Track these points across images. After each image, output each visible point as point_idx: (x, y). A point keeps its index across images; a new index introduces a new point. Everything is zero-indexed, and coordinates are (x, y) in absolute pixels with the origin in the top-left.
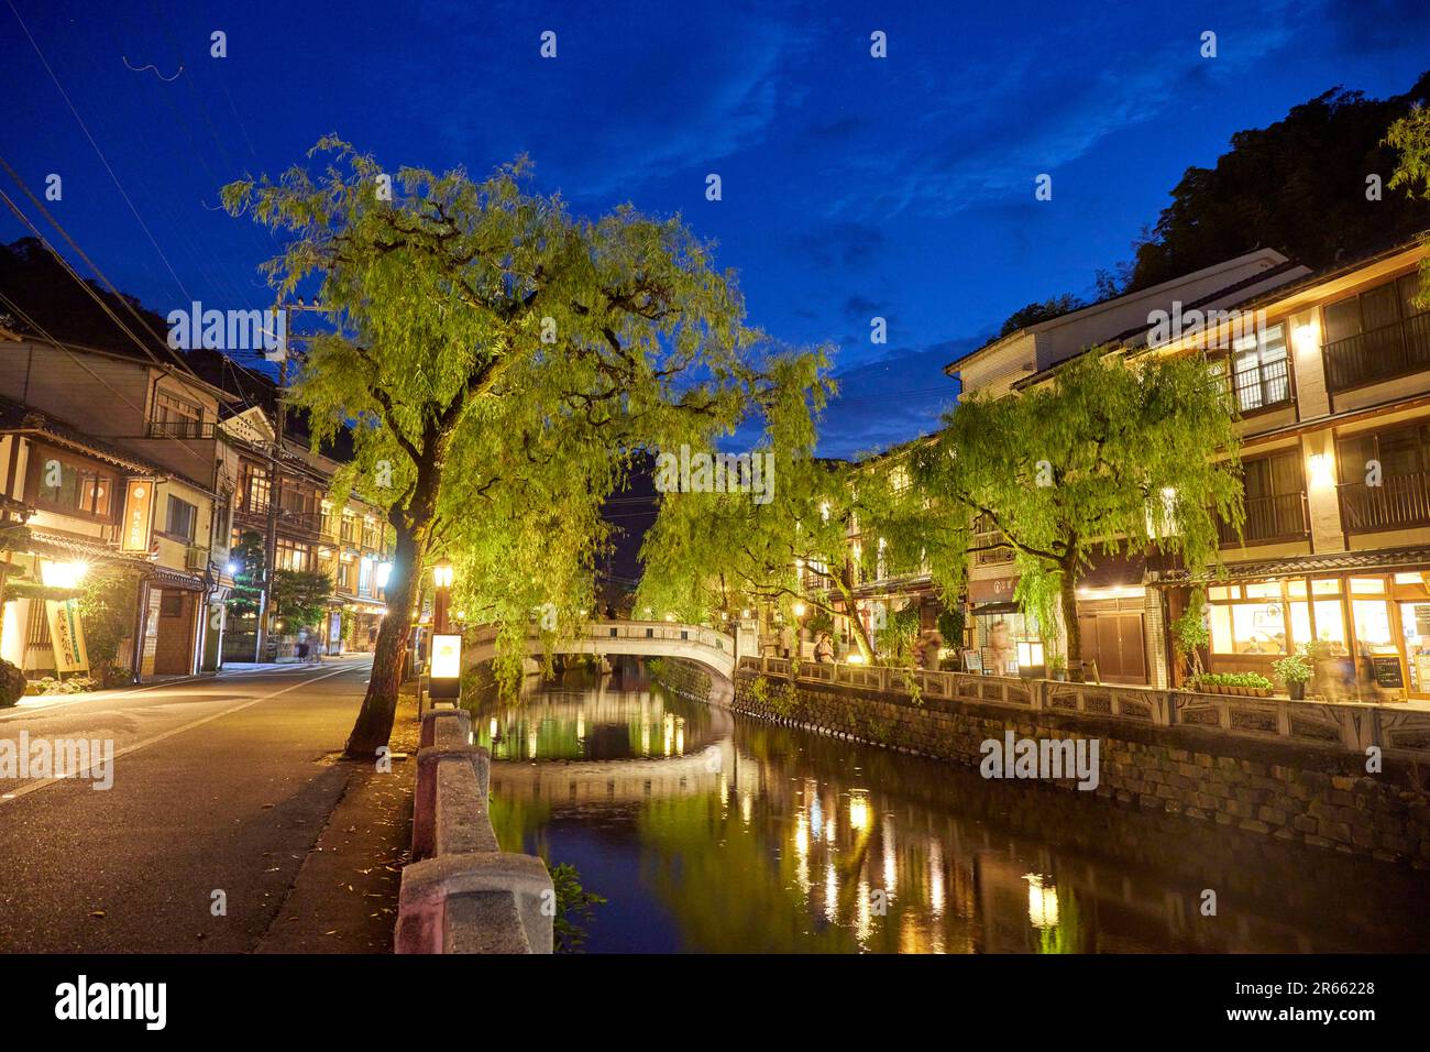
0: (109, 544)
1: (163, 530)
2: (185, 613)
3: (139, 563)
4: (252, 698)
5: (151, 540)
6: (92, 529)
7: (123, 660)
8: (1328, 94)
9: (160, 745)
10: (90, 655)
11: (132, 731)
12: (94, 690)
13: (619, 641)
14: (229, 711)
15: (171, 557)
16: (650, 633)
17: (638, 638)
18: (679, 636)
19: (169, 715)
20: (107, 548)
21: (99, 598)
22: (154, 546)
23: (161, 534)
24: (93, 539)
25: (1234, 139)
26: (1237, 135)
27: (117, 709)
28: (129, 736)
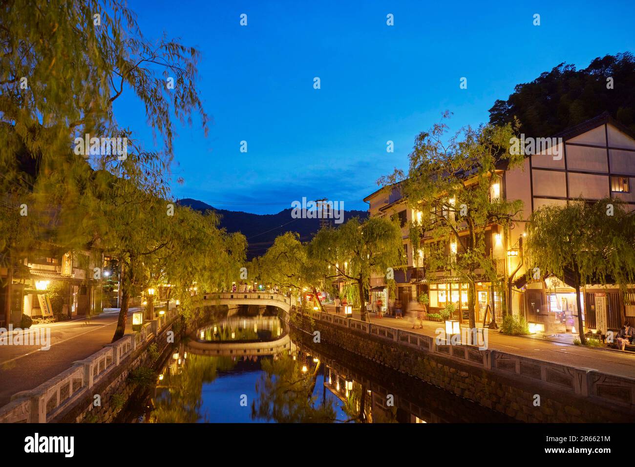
0: (58, 272)
1: (77, 266)
2: (88, 293)
3: (69, 279)
4: (103, 325)
5: (72, 270)
6: (51, 268)
7: (65, 311)
8: (561, 65)
9: (66, 342)
10: (53, 310)
11: (61, 338)
12: (55, 322)
13: (247, 300)
14: (92, 331)
15: (80, 275)
16: (259, 297)
17: (255, 299)
18: (270, 298)
19: (74, 332)
20: (57, 274)
21: (55, 292)
22: (73, 272)
23: (76, 268)
24: (52, 271)
25: (516, 87)
26: (517, 86)
27: (58, 330)
28: (59, 339)
